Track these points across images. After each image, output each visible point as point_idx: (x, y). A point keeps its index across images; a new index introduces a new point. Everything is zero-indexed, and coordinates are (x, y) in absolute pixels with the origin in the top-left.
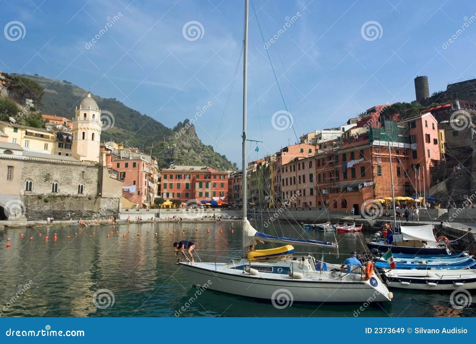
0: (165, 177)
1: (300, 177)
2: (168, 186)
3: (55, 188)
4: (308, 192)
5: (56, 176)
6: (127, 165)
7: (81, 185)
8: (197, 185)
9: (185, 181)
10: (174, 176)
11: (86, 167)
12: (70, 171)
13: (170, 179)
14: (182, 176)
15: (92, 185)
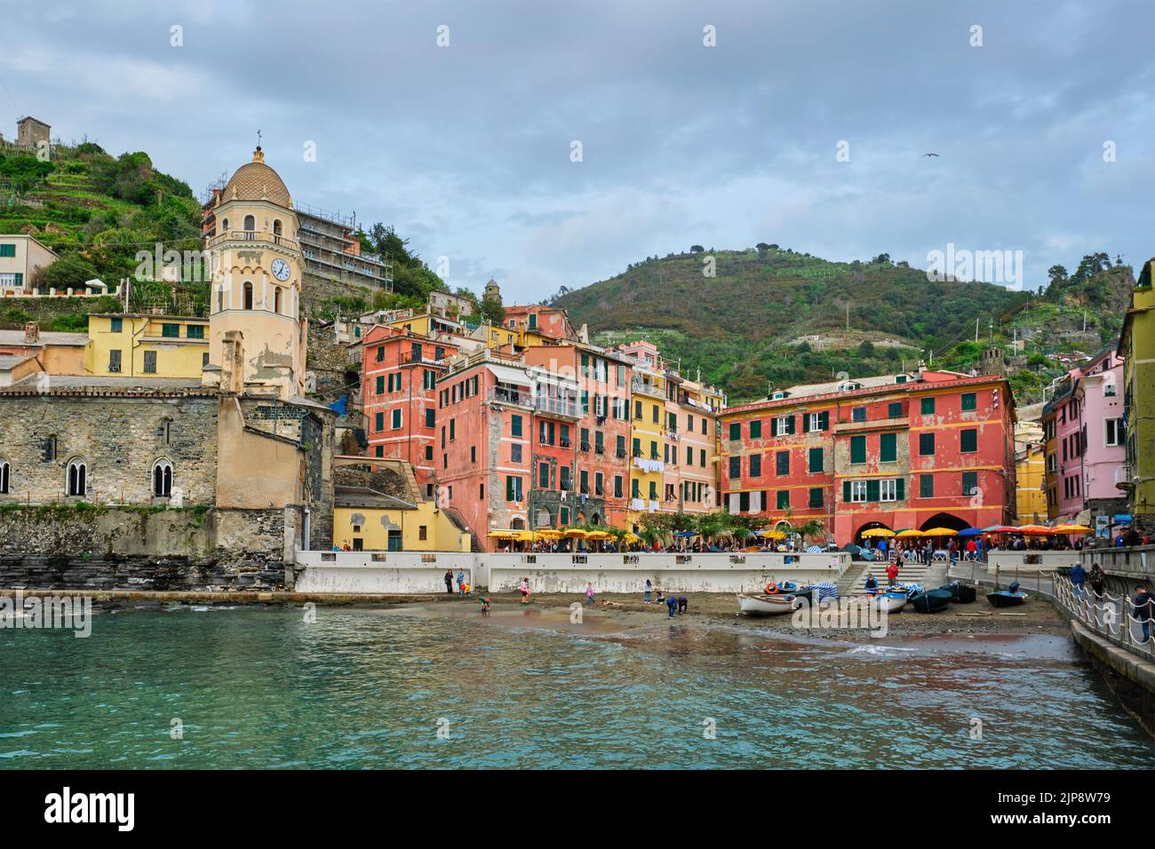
0: (735, 433)
2: (745, 468)
3: (77, 482)
5: (77, 441)
7: (163, 469)
8: (843, 449)
9: (804, 441)
10: (766, 425)
11: (175, 401)
12: (123, 418)
13: (752, 437)
14: (797, 419)
15: (203, 464)
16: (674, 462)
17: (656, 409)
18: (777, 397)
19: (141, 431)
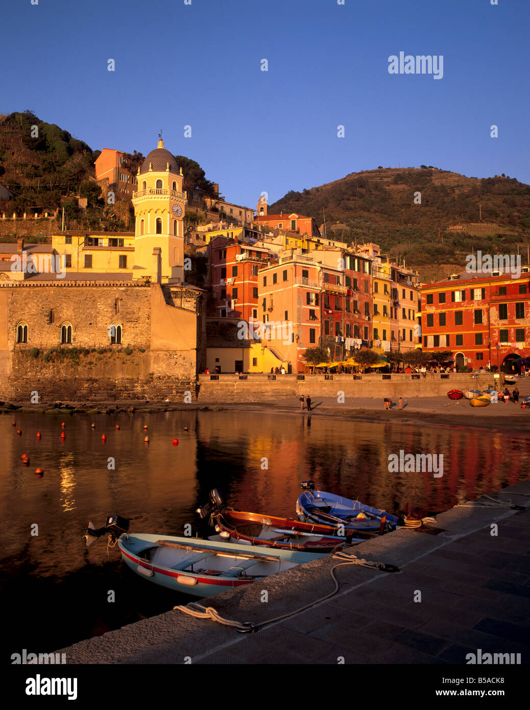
0: (430, 300)
2: (436, 321)
3: (66, 334)
8: (494, 311)
9: (472, 305)
10: (448, 296)
11: (123, 289)
12: (93, 299)
13: (440, 302)
14: (466, 292)
15: (140, 325)
16: (396, 318)
17: (386, 286)
18: (454, 278)
19: (104, 306)
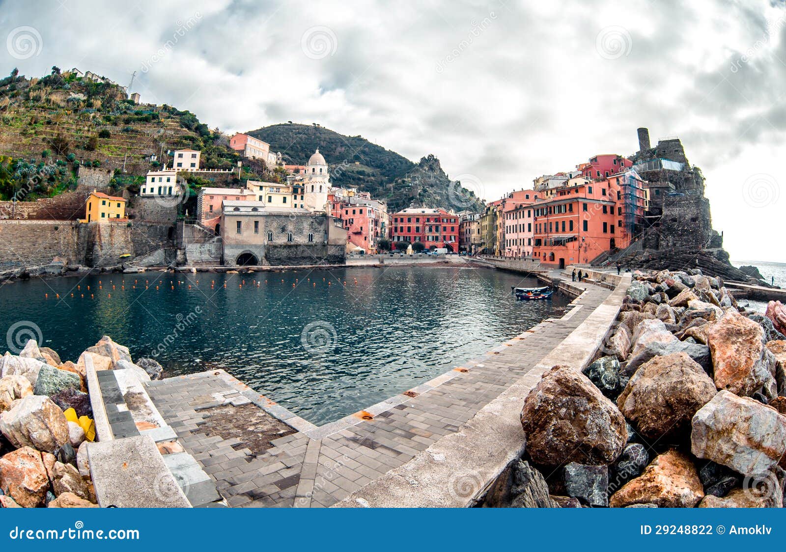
0: (396, 221)
1: (520, 225)
2: (399, 230)
3: (290, 239)
4: (526, 242)
5: (290, 227)
6: (354, 212)
7: (311, 235)
8: (427, 228)
9: (415, 224)
10: (404, 220)
11: (314, 217)
12: (302, 222)
13: (401, 222)
14: (412, 219)
15: (321, 233)
19: (306, 225)
